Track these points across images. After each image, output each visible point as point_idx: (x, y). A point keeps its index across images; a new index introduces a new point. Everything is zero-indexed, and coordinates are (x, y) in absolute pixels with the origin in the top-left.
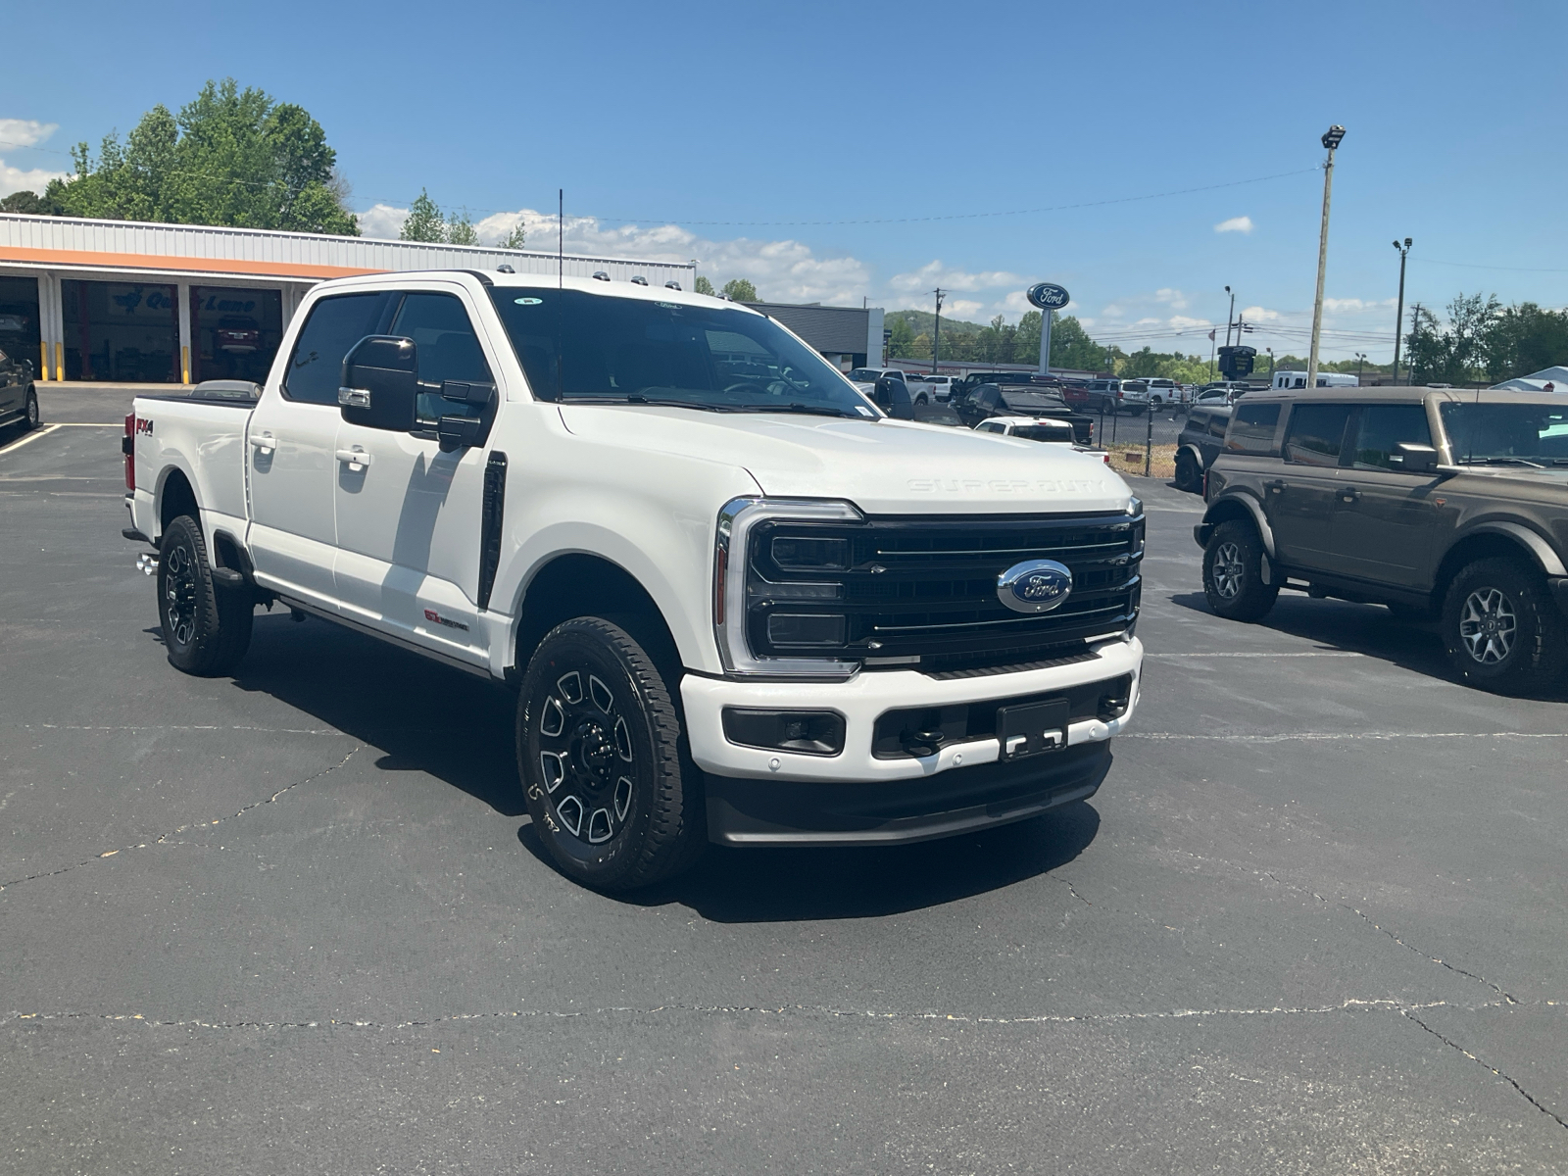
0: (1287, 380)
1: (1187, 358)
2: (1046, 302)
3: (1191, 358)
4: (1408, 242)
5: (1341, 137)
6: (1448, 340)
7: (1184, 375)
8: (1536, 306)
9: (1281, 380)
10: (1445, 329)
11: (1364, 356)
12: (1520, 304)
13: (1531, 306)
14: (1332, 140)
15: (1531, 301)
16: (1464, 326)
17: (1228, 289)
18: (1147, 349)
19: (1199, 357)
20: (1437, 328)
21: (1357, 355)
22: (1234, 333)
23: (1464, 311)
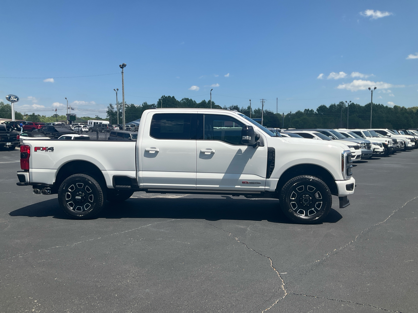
0: (92, 123)
1: (42, 116)
2: (12, 100)
3: (43, 116)
4: (118, 90)
5: (125, 66)
6: (116, 112)
7: (43, 121)
8: (134, 105)
9: (90, 122)
10: (115, 110)
11: (98, 116)
12: (130, 104)
13: (133, 105)
14: (123, 66)
15: (133, 104)
16: (120, 109)
17: (66, 98)
18: (34, 114)
19: (45, 116)
20: (114, 109)
21: (96, 116)
22: (69, 110)
23: (119, 105)
